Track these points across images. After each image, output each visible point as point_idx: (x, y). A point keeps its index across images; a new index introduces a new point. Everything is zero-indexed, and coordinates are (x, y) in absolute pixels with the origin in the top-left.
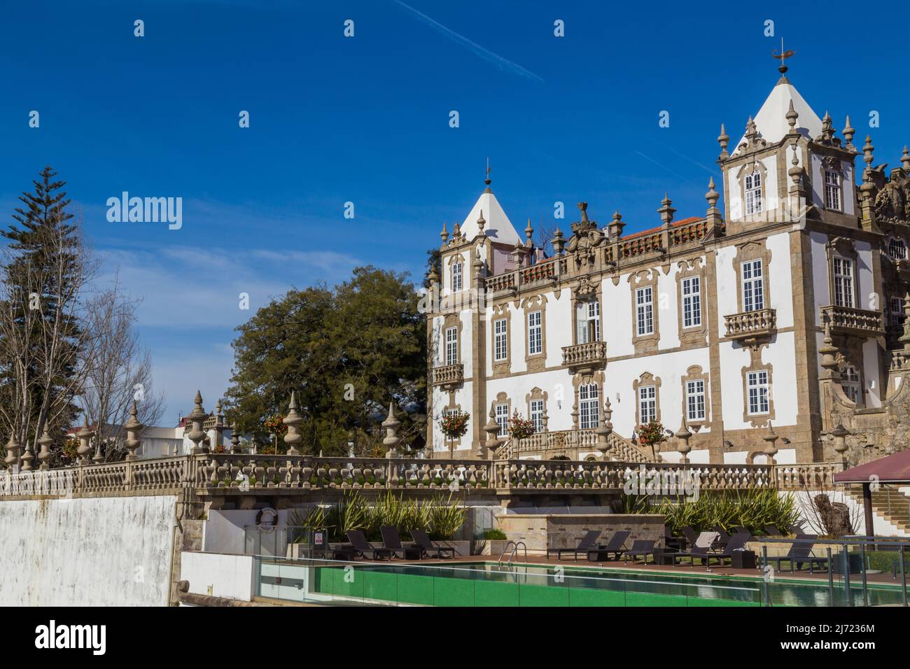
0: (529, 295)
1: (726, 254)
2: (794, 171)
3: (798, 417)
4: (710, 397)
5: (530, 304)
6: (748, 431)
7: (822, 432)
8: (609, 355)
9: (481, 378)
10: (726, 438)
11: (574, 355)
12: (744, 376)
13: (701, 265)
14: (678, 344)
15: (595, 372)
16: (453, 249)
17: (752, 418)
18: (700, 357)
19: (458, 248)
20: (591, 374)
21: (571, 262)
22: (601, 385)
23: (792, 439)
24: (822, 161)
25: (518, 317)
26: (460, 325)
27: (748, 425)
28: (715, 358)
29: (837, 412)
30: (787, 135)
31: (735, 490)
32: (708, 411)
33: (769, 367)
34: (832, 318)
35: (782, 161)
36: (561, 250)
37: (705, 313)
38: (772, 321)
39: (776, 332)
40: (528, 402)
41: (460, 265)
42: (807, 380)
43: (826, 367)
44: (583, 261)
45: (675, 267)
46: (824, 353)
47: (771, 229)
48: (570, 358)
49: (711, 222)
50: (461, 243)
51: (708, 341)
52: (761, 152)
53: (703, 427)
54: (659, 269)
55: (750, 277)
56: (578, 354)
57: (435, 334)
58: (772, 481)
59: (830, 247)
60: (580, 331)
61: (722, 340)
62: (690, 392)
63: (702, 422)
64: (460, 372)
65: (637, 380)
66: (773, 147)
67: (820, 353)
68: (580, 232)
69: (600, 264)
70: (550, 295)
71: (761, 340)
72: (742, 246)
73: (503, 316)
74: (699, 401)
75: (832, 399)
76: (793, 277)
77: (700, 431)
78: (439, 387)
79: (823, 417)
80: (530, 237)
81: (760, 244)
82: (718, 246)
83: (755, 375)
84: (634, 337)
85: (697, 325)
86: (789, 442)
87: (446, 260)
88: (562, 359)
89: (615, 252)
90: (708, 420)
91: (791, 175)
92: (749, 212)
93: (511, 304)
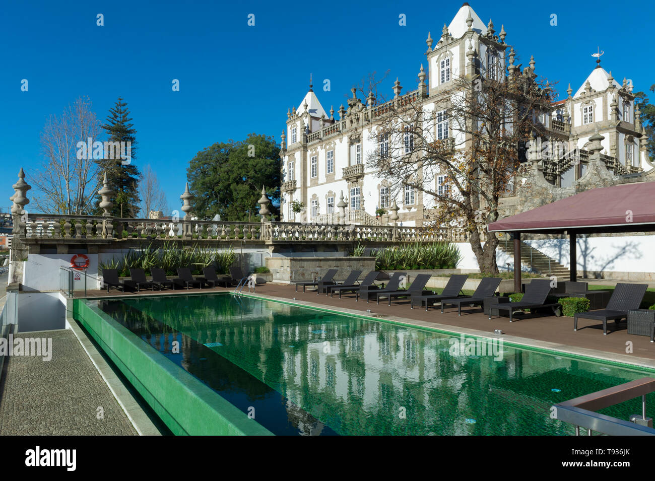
0: (327, 142)
1: (429, 108)
2: (470, 53)
5: (328, 147)
8: (365, 171)
9: (305, 187)
10: (425, 214)
11: (348, 172)
12: (436, 178)
13: (415, 117)
15: (359, 181)
16: (292, 121)
19: (294, 120)
20: (356, 182)
21: (348, 122)
22: (362, 188)
24: (487, 48)
25: (322, 153)
26: (295, 160)
30: (466, 32)
31: (426, 242)
32: (416, 199)
35: (462, 48)
36: (343, 116)
37: (416, 144)
38: (453, 145)
39: (455, 151)
40: (326, 198)
41: (295, 129)
44: (354, 121)
45: (401, 120)
47: (455, 90)
48: (346, 174)
49: (421, 89)
50: (296, 117)
52: (450, 44)
53: (413, 208)
54: (393, 121)
55: (441, 121)
56: (350, 171)
57: (284, 165)
58: (448, 237)
60: (352, 160)
62: (407, 189)
63: (412, 206)
64: (295, 184)
65: (379, 184)
66: (458, 40)
68: (352, 104)
69: (362, 121)
70: (337, 141)
72: (438, 102)
73: (315, 155)
74: (411, 194)
77: (411, 211)
78: (285, 192)
80: (332, 115)
81: (447, 100)
82: (425, 103)
83: (442, 177)
87: (289, 127)
88: (342, 175)
89: (370, 114)
90: (415, 204)
91: (467, 56)
92: (442, 82)
93: (319, 147)
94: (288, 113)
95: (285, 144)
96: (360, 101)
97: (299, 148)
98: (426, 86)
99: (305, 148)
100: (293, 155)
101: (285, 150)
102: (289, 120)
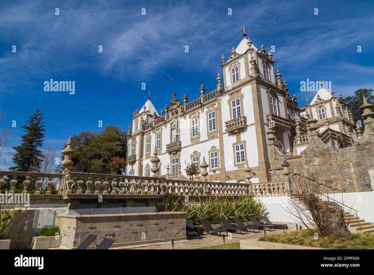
0: (157, 129)
1: (225, 99)
2: (252, 60)
3: (259, 162)
4: (220, 158)
5: (157, 132)
6: (236, 171)
7: (270, 169)
8: (182, 146)
9: (141, 160)
10: (227, 175)
11: (170, 147)
12: (234, 147)
13: (215, 107)
14: (207, 138)
15: (177, 153)
16: (136, 117)
17: (238, 165)
18: (216, 142)
19: (137, 117)
20: (176, 154)
21: (170, 114)
22: (179, 158)
23: (256, 173)
24: (262, 61)
26: (136, 142)
27: (236, 168)
28: (221, 142)
29: (277, 159)
30: (248, 49)
31: (232, 197)
32: (219, 164)
33: (245, 142)
34: (271, 119)
35: (246, 59)
36: (167, 112)
37: (217, 125)
38: (245, 122)
39: (247, 126)
41: (137, 122)
42: (262, 145)
43: (270, 139)
44: (174, 114)
45: (206, 109)
46: (268, 133)
47: (243, 85)
48: (169, 149)
49: (219, 88)
50: (138, 115)
51: (218, 136)
52: (238, 58)
53: (217, 171)
54: (200, 111)
55: (235, 106)
56: (171, 147)
57: (129, 146)
58: (250, 192)
59: (268, 92)
60: (173, 139)
61: (225, 133)
62: (212, 157)
63: (217, 169)
64: (135, 158)
65: (192, 155)
66: (242, 55)
67: (267, 133)
68: (173, 103)
69: (180, 113)
70: (163, 127)
71: (241, 131)
72: (231, 94)
73: (149, 137)
74: (215, 160)
75: (274, 154)
76: (253, 103)
77: (216, 173)
78: (129, 164)
79: (270, 162)
81: (239, 92)
82: (222, 97)
83: (238, 146)
84: (191, 138)
85: (214, 130)
86: (255, 174)
87: (134, 121)
88: (166, 149)
89: (185, 108)
90: (219, 168)
91: (251, 62)
92: (234, 82)
93: (152, 133)
94: (134, 113)
95: (131, 132)
96: (178, 100)
97: (139, 134)
98: (222, 86)
99: (143, 134)
100: (135, 138)
101: (130, 136)
102: (134, 117)
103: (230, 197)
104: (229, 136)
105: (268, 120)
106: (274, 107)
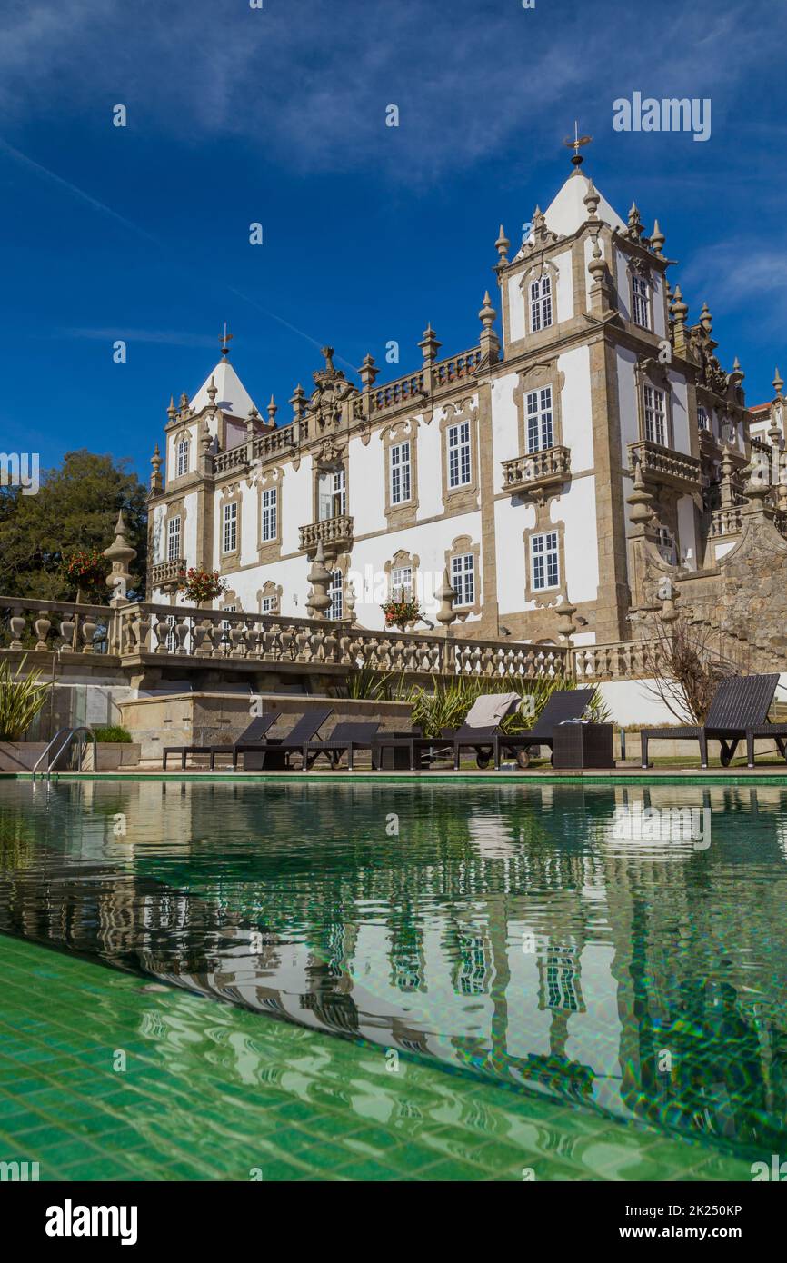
0: (263, 469)
1: (505, 385)
2: (596, 264)
3: (599, 588)
4: (481, 574)
5: (264, 481)
6: (532, 613)
7: (630, 609)
8: (355, 533)
10: (501, 625)
11: (313, 535)
12: (526, 541)
13: (472, 407)
14: (441, 510)
15: (339, 556)
16: (179, 425)
17: (537, 596)
18: (470, 524)
19: (184, 423)
20: (334, 558)
21: (313, 423)
22: (346, 571)
23: (590, 619)
24: (629, 261)
25: (250, 498)
26: (184, 513)
27: (532, 606)
28: (488, 523)
29: (652, 579)
30: (586, 223)
31: (518, 680)
32: (479, 593)
33: (561, 525)
34: (643, 458)
35: (579, 256)
36: (301, 412)
37: (476, 467)
38: (565, 464)
39: (569, 478)
40: (259, 600)
41: (186, 444)
42: (611, 539)
43: (635, 520)
44: (327, 421)
45: (439, 414)
46: (632, 502)
47: (566, 343)
48: (309, 541)
49: (485, 346)
50: (189, 417)
51: (479, 502)
52: (551, 248)
53: (471, 614)
54: (420, 418)
55: (536, 410)
56: (319, 534)
57: (156, 526)
58: (568, 670)
59: (640, 370)
60: (323, 507)
61: (499, 497)
62: (455, 571)
63: (470, 608)
64: (182, 569)
65: (389, 562)
66: (566, 241)
67: (628, 502)
68: (323, 383)
69: (348, 421)
70: (287, 467)
71: (549, 491)
72: (526, 371)
73: (233, 498)
74: (467, 581)
75: (644, 563)
76: (593, 404)
77: (468, 620)
78: (159, 590)
79: (632, 588)
80: (273, 415)
81: (549, 366)
82: (494, 376)
83: (541, 539)
84: (387, 506)
85: (467, 484)
86: (586, 623)
87: (171, 438)
88: (299, 543)
89: (366, 404)
90: (478, 603)
91: (591, 270)
92: (534, 329)
93: (243, 483)
94: (170, 408)
95: (161, 478)
96: (341, 375)
97: (194, 485)
98: (497, 340)
99: (210, 486)
100: (180, 501)
101: (160, 492)
102: (171, 424)
103: (513, 680)
104: (514, 504)
105: (635, 459)
106: (657, 416)
